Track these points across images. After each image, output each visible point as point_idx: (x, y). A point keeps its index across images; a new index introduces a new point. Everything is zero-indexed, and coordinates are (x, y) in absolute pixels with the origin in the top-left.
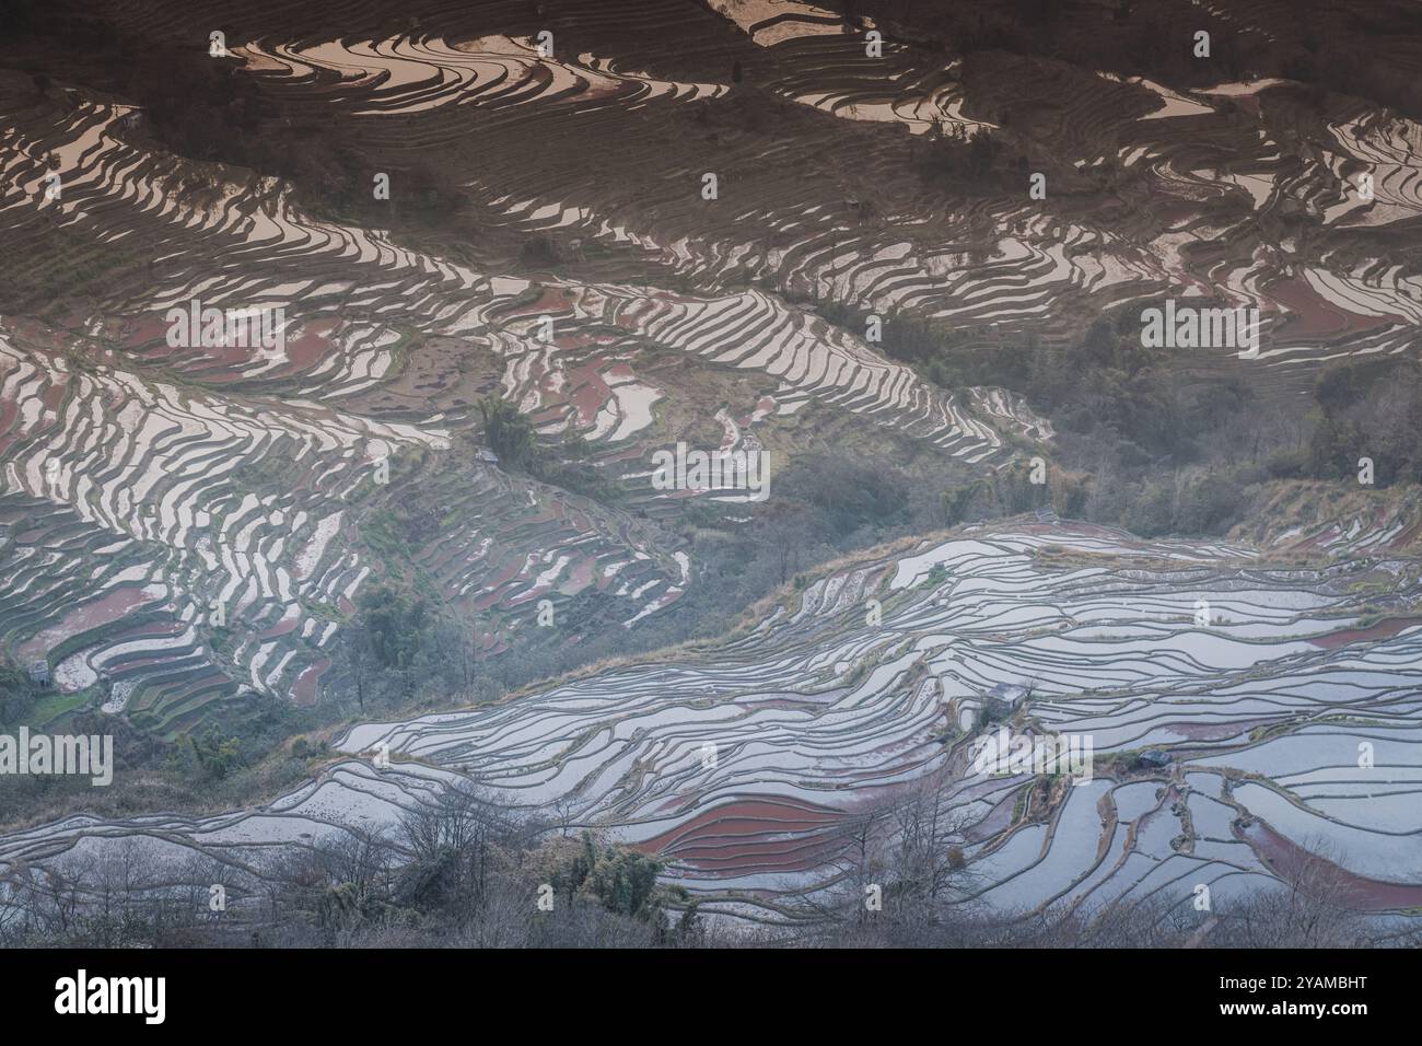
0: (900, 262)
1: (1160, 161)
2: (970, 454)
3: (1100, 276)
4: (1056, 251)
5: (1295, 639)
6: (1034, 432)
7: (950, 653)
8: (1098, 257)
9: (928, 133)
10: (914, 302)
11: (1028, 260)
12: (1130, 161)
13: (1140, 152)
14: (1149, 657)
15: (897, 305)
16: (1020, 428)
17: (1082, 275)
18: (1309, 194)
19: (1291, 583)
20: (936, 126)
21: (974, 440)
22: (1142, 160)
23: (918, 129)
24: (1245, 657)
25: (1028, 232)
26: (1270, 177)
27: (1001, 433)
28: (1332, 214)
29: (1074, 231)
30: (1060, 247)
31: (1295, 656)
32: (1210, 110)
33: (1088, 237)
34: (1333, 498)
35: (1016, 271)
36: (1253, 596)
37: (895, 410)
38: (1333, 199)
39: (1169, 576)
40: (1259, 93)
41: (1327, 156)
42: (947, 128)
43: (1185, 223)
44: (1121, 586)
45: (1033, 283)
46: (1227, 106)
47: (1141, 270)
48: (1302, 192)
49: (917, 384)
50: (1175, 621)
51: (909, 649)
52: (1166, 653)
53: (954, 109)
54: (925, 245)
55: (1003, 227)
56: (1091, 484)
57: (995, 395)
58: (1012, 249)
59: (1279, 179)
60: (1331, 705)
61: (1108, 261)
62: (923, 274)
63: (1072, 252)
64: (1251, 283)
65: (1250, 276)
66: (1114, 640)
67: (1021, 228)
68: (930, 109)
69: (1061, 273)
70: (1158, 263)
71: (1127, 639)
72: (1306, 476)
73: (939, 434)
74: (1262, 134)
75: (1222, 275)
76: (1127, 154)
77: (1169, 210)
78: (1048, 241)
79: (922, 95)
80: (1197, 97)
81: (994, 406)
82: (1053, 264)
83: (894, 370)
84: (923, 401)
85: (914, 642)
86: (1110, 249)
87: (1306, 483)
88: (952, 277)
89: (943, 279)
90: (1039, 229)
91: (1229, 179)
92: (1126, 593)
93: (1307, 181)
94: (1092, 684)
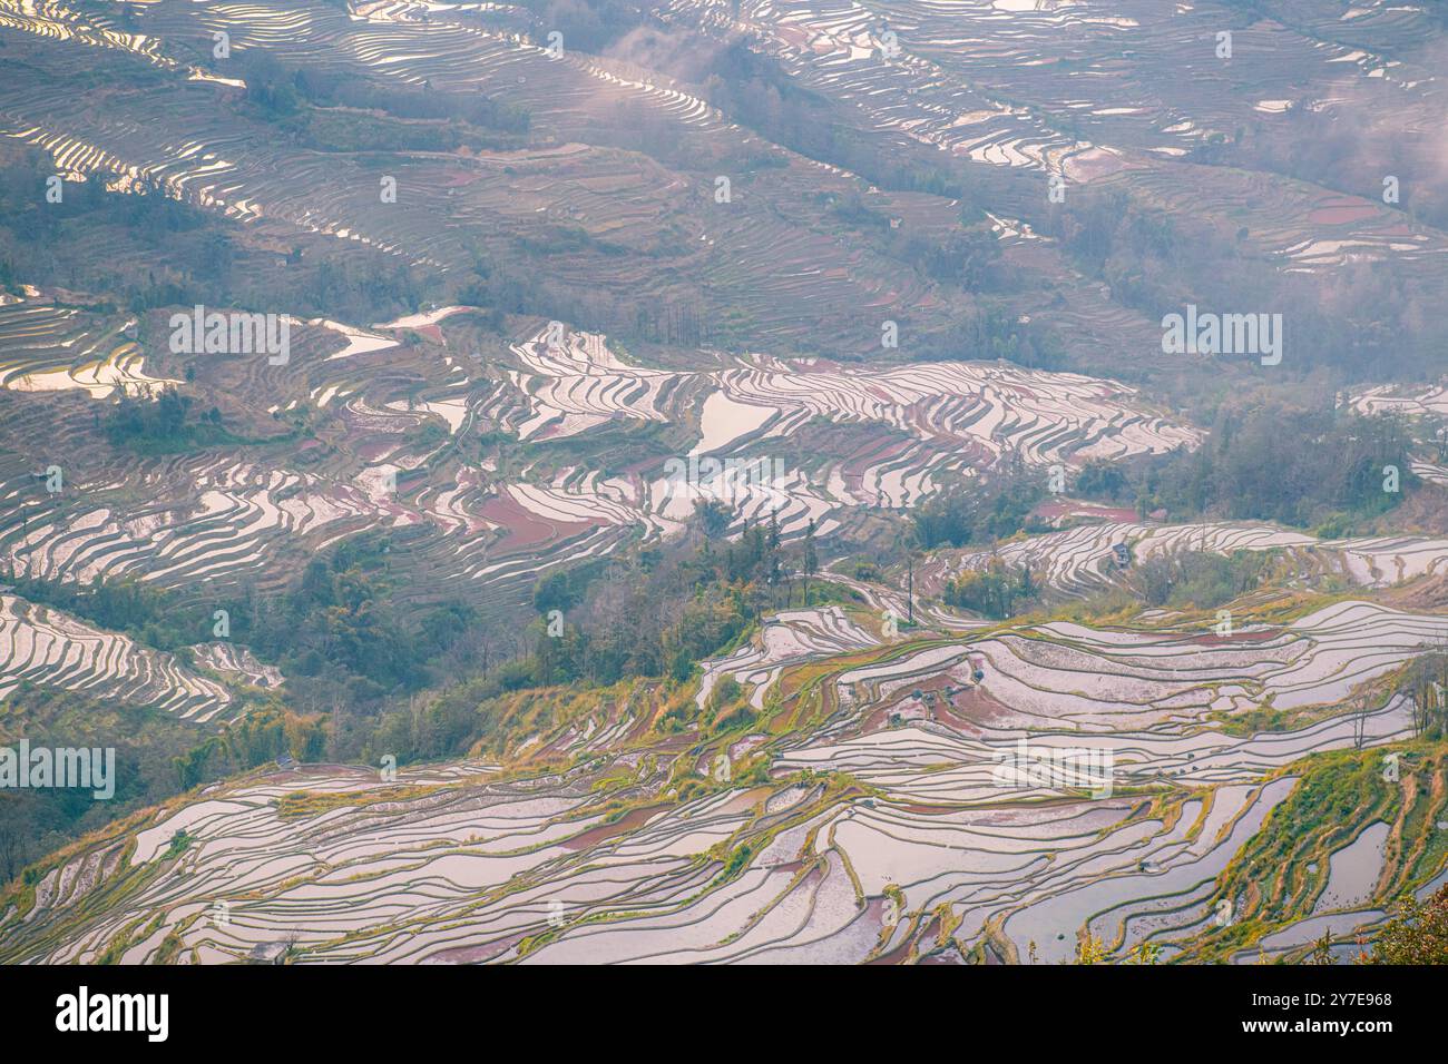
0: (100, 529)
1: (354, 397)
2: (199, 714)
3: (309, 518)
4: (261, 499)
5: (549, 845)
6: (263, 682)
7: (203, 921)
8: (304, 499)
9: (112, 396)
10: (120, 568)
11: (234, 511)
12: (323, 401)
13: (331, 392)
14: (407, 888)
15: (101, 574)
16: (248, 680)
17: (291, 518)
18: (502, 413)
19: (537, 790)
20: (119, 387)
21: (201, 699)
22: (334, 399)
23: (100, 393)
24: (501, 871)
25: (229, 483)
26: (462, 401)
27: (228, 687)
28: (526, 429)
29: (277, 476)
30: (264, 494)
31: (550, 862)
32: (395, 344)
33: (292, 481)
34: (565, 702)
35: (224, 523)
36: (502, 809)
37: (114, 681)
38: (525, 416)
39: (418, 804)
40: (440, 322)
41: (514, 375)
42: (131, 390)
43: (386, 455)
44: (371, 821)
45: (242, 533)
46: (411, 339)
47: (349, 507)
48: (494, 412)
49: (135, 650)
50: (429, 848)
51: (158, 925)
52: (424, 881)
53: (136, 369)
54: (124, 509)
55: (203, 481)
56: (326, 725)
57: (218, 650)
58: (216, 502)
59: (471, 402)
60: (590, 905)
61: (315, 502)
62: (125, 538)
63: (278, 497)
64: (458, 505)
65: (456, 498)
66: (371, 877)
67: (222, 480)
68: (109, 372)
69: (269, 519)
70: (365, 497)
71: (384, 874)
72: (536, 685)
73: (164, 699)
74: (449, 361)
75: (430, 500)
76: (319, 395)
77: (369, 446)
78: (251, 490)
79: (100, 359)
80: (381, 332)
81: (218, 661)
82: (260, 512)
83: (108, 639)
84: (143, 665)
85: (163, 917)
86: (314, 490)
87: (538, 691)
88: (157, 537)
89: (148, 541)
90: (240, 478)
91: (423, 408)
92: (377, 827)
93: (498, 400)
94: (353, 927)
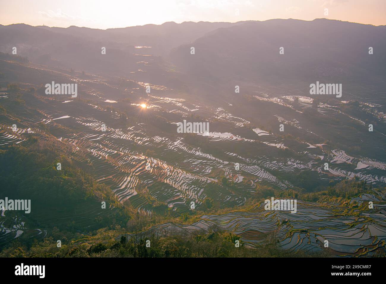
0: (275, 163)
1: (309, 153)
2: (283, 188)
3: (301, 167)
4: (295, 164)
5: (325, 217)
6: (291, 186)
7: (279, 214)
8: (300, 165)
9: (279, 148)
10: (276, 168)
11: (291, 164)
12: (305, 153)
13: (306, 152)
14: (305, 217)
15: (274, 169)
16: (290, 186)
17: (298, 167)
18: (328, 159)
19: (325, 209)
20: (280, 147)
21: (283, 187)
22: (307, 153)
23: (278, 147)
24: (318, 218)
25: (291, 161)
26: (323, 156)
27: (287, 186)
28: (331, 161)
29: (298, 161)
30: (296, 163)
31: (325, 219)
32: (315, 147)
33: (299, 162)
34: (331, 198)
35: (290, 166)
36: (320, 210)
37: (273, 182)
38: (332, 160)
39: (309, 207)
40: (322, 146)
41: (331, 154)
42: (282, 147)
43: (312, 161)
44: (302, 207)
45: (292, 167)
46: (318, 147)
47: (306, 167)
48: (328, 158)
49: (276, 179)
50: (310, 213)
51: (274, 213)
52: (308, 217)
53: (283, 145)
54: (278, 162)
55: (288, 160)
56: (298, 194)
57: (286, 181)
58: (289, 163)
59: (325, 156)
60: (330, 226)
61: (302, 165)
62: (278, 165)
63: (297, 164)
64: (320, 169)
65: (320, 168)
66: (301, 214)
67: (291, 160)
68: (280, 145)
69: (296, 166)
70: (308, 166)
71: (303, 214)
72: (327, 195)
73: (279, 185)
74: (323, 151)
75: (317, 168)
76: (305, 152)
77: (310, 159)
78: (294, 162)
79: (279, 143)
80: (314, 145)
81: (286, 182)
82: (295, 165)
83: (273, 177)
84: (277, 181)
85: (274, 212)
86: (302, 164)
87: (327, 196)
88: (281, 166)
89: (280, 166)
90: (293, 161)
91: (318, 156)
92: (302, 208)
93: (328, 157)
94: (297, 220)
